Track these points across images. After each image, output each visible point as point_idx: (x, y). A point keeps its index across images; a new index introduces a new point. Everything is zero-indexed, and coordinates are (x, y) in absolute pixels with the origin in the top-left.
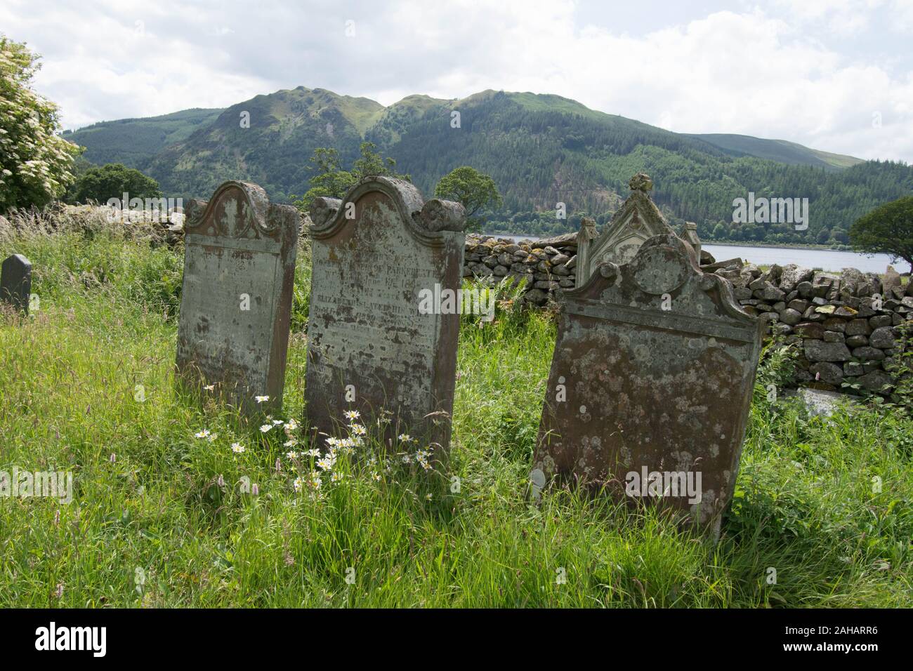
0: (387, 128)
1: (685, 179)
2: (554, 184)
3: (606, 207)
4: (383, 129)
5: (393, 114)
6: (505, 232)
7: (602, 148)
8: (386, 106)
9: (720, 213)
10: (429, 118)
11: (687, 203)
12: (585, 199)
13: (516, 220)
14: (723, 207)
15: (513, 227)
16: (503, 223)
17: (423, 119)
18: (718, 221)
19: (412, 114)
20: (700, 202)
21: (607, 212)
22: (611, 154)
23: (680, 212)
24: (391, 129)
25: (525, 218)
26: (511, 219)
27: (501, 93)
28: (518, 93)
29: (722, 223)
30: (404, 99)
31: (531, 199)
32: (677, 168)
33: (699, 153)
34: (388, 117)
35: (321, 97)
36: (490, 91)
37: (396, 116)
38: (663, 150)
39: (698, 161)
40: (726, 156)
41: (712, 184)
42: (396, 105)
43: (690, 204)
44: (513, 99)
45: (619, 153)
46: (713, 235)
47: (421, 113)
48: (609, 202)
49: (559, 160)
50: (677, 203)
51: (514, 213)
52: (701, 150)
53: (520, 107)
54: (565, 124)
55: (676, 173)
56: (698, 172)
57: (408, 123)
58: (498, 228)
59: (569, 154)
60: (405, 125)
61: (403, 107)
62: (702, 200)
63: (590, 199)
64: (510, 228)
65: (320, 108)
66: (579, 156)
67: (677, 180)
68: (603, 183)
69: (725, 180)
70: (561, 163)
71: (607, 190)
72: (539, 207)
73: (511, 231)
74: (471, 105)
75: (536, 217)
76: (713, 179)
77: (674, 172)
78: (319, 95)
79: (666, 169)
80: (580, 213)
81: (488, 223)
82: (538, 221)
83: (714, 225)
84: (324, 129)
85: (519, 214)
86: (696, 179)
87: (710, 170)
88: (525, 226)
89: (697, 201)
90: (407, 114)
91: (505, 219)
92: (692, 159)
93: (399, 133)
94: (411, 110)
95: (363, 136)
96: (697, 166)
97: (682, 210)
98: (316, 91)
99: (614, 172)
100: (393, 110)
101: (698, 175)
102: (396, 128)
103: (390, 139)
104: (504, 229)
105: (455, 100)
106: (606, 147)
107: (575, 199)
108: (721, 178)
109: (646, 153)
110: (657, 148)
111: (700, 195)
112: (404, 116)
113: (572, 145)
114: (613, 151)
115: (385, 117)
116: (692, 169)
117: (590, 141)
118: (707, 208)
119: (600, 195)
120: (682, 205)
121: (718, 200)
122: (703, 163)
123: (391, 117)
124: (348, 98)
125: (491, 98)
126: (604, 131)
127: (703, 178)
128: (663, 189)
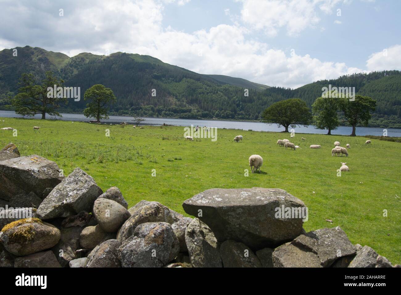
0: (71, 67)
1: (203, 93)
2: (149, 94)
3: (171, 104)
4: (69, 67)
5: (74, 61)
6: (127, 115)
7: (169, 79)
8: (71, 57)
9: (217, 107)
10: (91, 63)
11: (204, 103)
12: (162, 101)
13: (132, 110)
14: (218, 105)
15: (131, 113)
16: (127, 111)
17: (88, 63)
18: (217, 110)
19: (83, 61)
20: (209, 102)
21: (172, 107)
22: (173, 82)
23: (201, 107)
24: (73, 67)
25: (136, 109)
26: (130, 109)
27: (125, 54)
28: (132, 54)
29: (218, 111)
30: (80, 54)
31: (139, 101)
32: (200, 88)
33: (209, 82)
34: (72, 62)
35: (38, 51)
36: (119, 53)
37: (76, 62)
38: (194, 81)
39: (208, 86)
40: (219, 84)
41: (214, 95)
42: (75, 56)
43: (205, 103)
44: (130, 56)
45: (176, 82)
46: (215, 116)
47: (87, 61)
48: (172, 102)
49: (151, 84)
50: (200, 103)
51: (131, 107)
52: (209, 81)
53: (133, 60)
54: (153, 68)
55: (200, 90)
56: (208, 90)
57: (82, 65)
58: (124, 113)
59: (155, 81)
60: (80, 66)
61: (79, 58)
62: (210, 102)
63: (164, 101)
64: (130, 113)
65: (37, 56)
66: (160, 82)
67: (200, 93)
68: (170, 94)
69: (219, 94)
70: (152, 85)
71: (171, 97)
72: (142, 104)
73: (130, 115)
74: (111, 58)
75: (141, 108)
76: (214, 94)
77: (199, 90)
78: (37, 50)
79: (195, 89)
80: (160, 107)
81: (119, 111)
82: (142, 110)
83: (215, 112)
84: (40, 66)
85: (133, 107)
86: (208, 93)
87: (213, 89)
88: (136, 112)
89: (208, 102)
90: (81, 61)
91: (127, 109)
92: (206, 85)
93: (77, 69)
94: (83, 59)
95: (59, 70)
96: (208, 88)
97: (202, 106)
98: (36, 48)
99: (174, 89)
100: (74, 59)
101: (208, 91)
102: (76, 67)
103: (73, 72)
104: (127, 113)
105: (104, 55)
106: (171, 79)
107: (158, 101)
108: (217, 93)
109: (187, 82)
110: (192, 80)
111: (209, 99)
112: (79, 62)
113: (157, 77)
114: (173, 80)
115: (70, 62)
116: (206, 89)
117: (164, 76)
118: (212, 105)
119: (169, 99)
120: (202, 104)
121: (216, 102)
122: (210, 86)
123: (73, 62)
124: (52, 52)
125: (120, 56)
126: (170, 72)
127: (210, 93)
128: (195, 97)
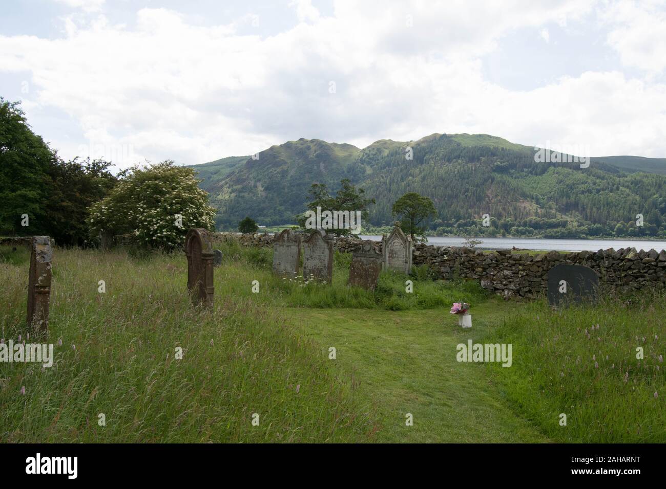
0: (362, 164)
1: (590, 191)
2: (487, 199)
3: (528, 214)
4: (360, 164)
5: (366, 154)
6: (452, 235)
7: (522, 171)
8: (362, 149)
9: (619, 216)
10: (392, 156)
11: (591, 209)
12: (511, 209)
13: (459, 226)
14: (621, 211)
15: (457, 231)
16: (450, 228)
17: (388, 156)
18: (618, 222)
19: (380, 152)
20: (602, 207)
21: (529, 218)
22: (530, 175)
23: (587, 216)
24: (365, 164)
25: (466, 224)
26: (456, 225)
27: (444, 135)
28: (457, 134)
29: (621, 224)
30: (375, 143)
31: (470, 210)
32: (582, 183)
33: (599, 171)
34: (363, 156)
35: (316, 144)
36: (436, 134)
37: (369, 155)
38: (570, 170)
39: (598, 177)
40: (621, 173)
41: (611, 194)
42: (368, 147)
43: (595, 209)
44: (453, 139)
45: (536, 174)
46: (614, 233)
47: (386, 153)
48: (530, 210)
49: (490, 180)
50: (584, 209)
51: (457, 221)
52: (601, 169)
53: (459, 145)
54: (493, 154)
55: (582, 187)
56: (599, 185)
57: (378, 160)
58: (447, 232)
59: (498, 176)
60: (375, 161)
61: (374, 149)
62: (604, 206)
63: (515, 209)
64: (455, 232)
65: (315, 152)
66: (506, 178)
67: (583, 192)
68: (525, 196)
69: (622, 191)
70: (492, 183)
71: (528, 201)
72: (476, 216)
73: (456, 234)
74: (423, 145)
75: (474, 223)
76: (611, 191)
77: (580, 186)
78: (315, 143)
79: (574, 185)
80: (508, 220)
81: (438, 228)
82: (476, 226)
83: (615, 225)
84: (318, 167)
85: (462, 221)
86: (598, 191)
87: (609, 184)
88: (466, 230)
89: (600, 208)
90: (377, 153)
91: (451, 225)
92: (594, 176)
93: (371, 167)
94: (379, 151)
95: (345, 169)
96: (598, 181)
97: (589, 215)
98: (312, 141)
99: (533, 188)
100: (367, 151)
101: (599, 188)
102: (369, 163)
103: (365, 171)
104: (451, 232)
105: (411, 141)
106: (525, 170)
107: (504, 209)
108: (618, 189)
109: (557, 173)
110: (565, 169)
111: (602, 202)
112: (374, 155)
113: (501, 170)
114: (531, 172)
115: (361, 156)
116: (595, 184)
117: (513, 166)
118: (609, 212)
119: (523, 205)
120: (588, 211)
121: (617, 206)
122: (603, 178)
123: (365, 156)
124: (335, 145)
125: (437, 139)
126: (523, 159)
127: (603, 190)
128: (572, 199)
